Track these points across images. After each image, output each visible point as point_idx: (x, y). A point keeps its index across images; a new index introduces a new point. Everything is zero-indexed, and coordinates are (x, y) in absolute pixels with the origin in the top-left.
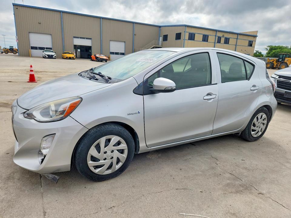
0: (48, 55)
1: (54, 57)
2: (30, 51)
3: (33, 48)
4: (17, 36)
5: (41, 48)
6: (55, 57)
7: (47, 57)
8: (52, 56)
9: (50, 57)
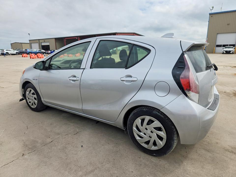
0: (226, 51)
1: (231, 52)
2: (214, 49)
3: (218, 46)
4: (207, 37)
5: (224, 46)
6: (233, 52)
7: (225, 52)
8: (230, 51)
9: (228, 52)
